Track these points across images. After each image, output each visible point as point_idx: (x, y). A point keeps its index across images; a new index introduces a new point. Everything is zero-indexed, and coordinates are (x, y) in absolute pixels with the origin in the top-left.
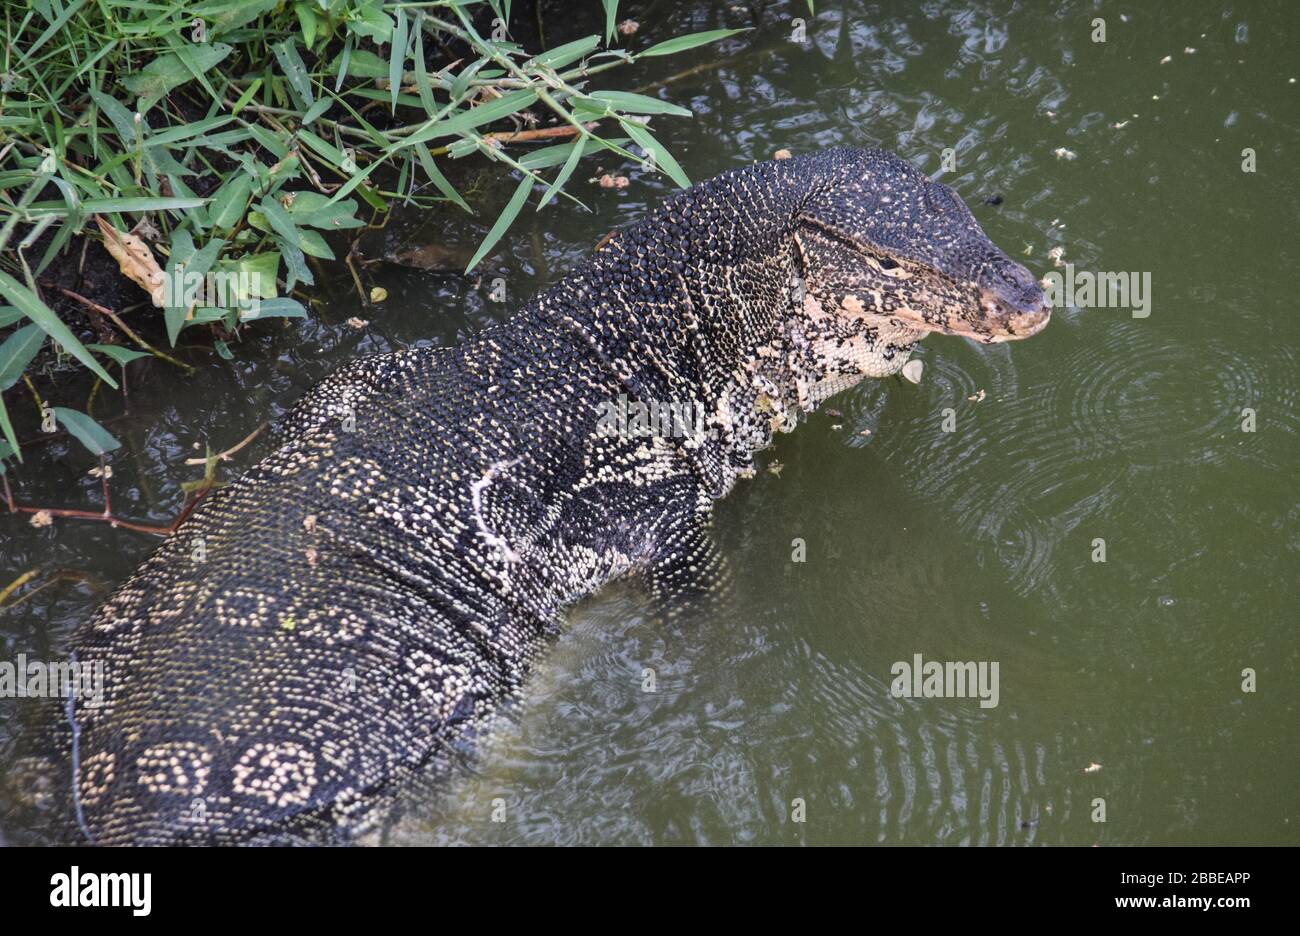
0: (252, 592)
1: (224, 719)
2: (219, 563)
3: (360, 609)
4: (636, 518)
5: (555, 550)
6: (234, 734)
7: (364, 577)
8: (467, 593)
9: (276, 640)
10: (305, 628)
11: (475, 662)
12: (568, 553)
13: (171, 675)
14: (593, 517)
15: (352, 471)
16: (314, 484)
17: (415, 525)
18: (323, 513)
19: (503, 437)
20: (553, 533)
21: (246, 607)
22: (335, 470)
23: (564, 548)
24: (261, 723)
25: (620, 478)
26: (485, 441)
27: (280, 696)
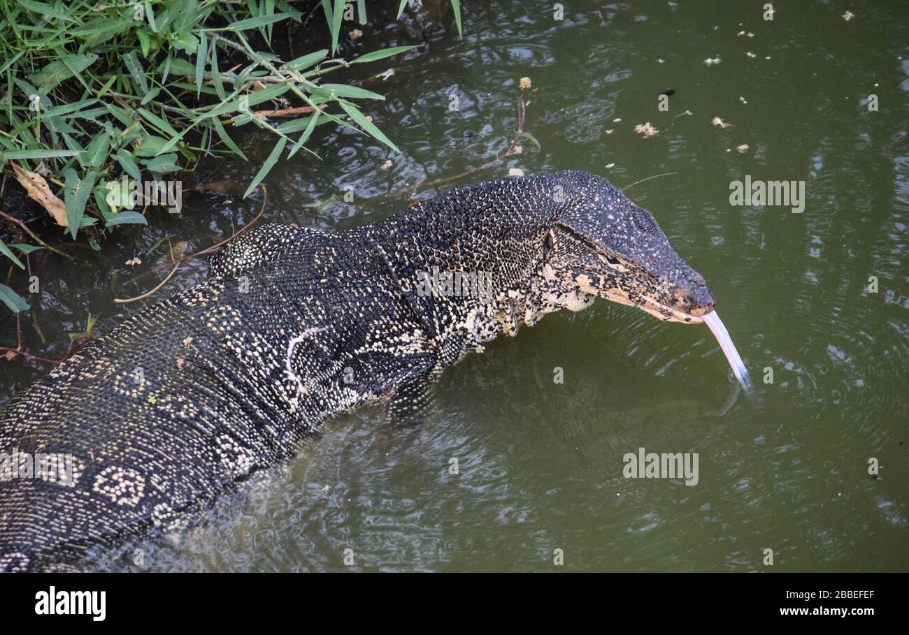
1: (98, 447)
3: (197, 402)
5: (332, 389)
6: (101, 457)
7: (206, 382)
10: (162, 404)
11: (261, 449)
12: (340, 392)
13: (75, 415)
16: (200, 317)
17: (246, 358)
20: (334, 378)
23: (338, 388)
24: (118, 454)
25: (386, 351)
26: (309, 313)
27: (134, 441)
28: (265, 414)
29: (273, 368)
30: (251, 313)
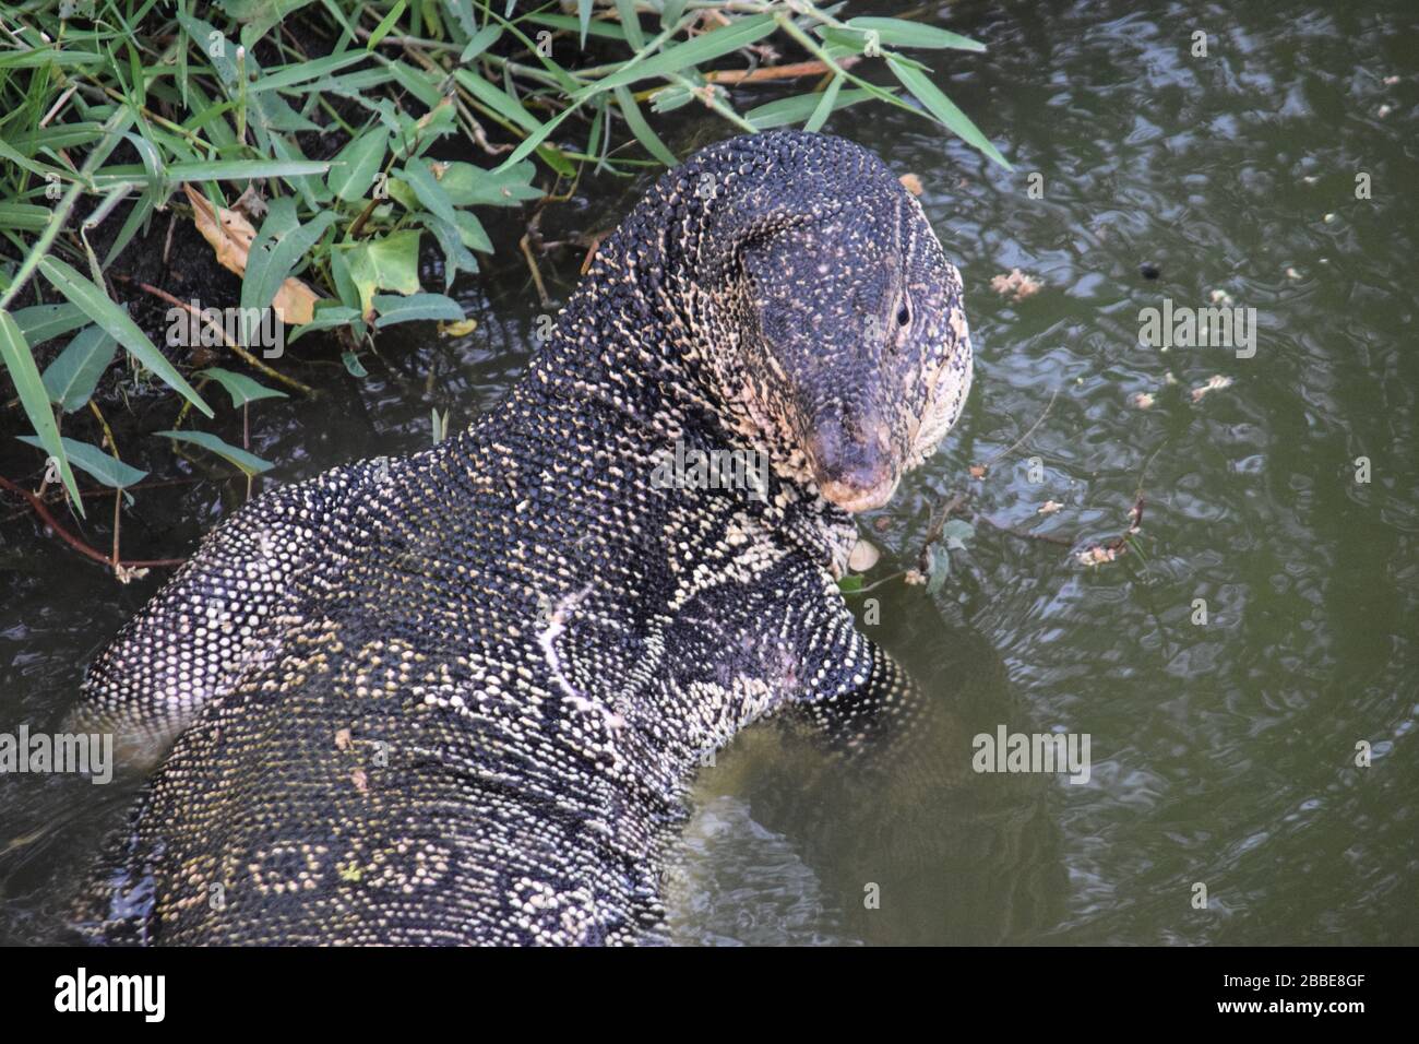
0: (294, 845)
2: (238, 822)
3: (438, 837)
4: (758, 627)
5: (666, 697)
8: (570, 782)
9: (342, 900)
10: (371, 875)
12: (684, 696)
14: (705, 640)
15: (376, 660)
17: (482, 708)
18: (355, 723)
19: (557, 565)
21: (290, 867)
22: (353, 666)
23: (678, 690)
25: (722, 578)
28: (573, 800)
29: (540, 702)
30: (426, 631)
